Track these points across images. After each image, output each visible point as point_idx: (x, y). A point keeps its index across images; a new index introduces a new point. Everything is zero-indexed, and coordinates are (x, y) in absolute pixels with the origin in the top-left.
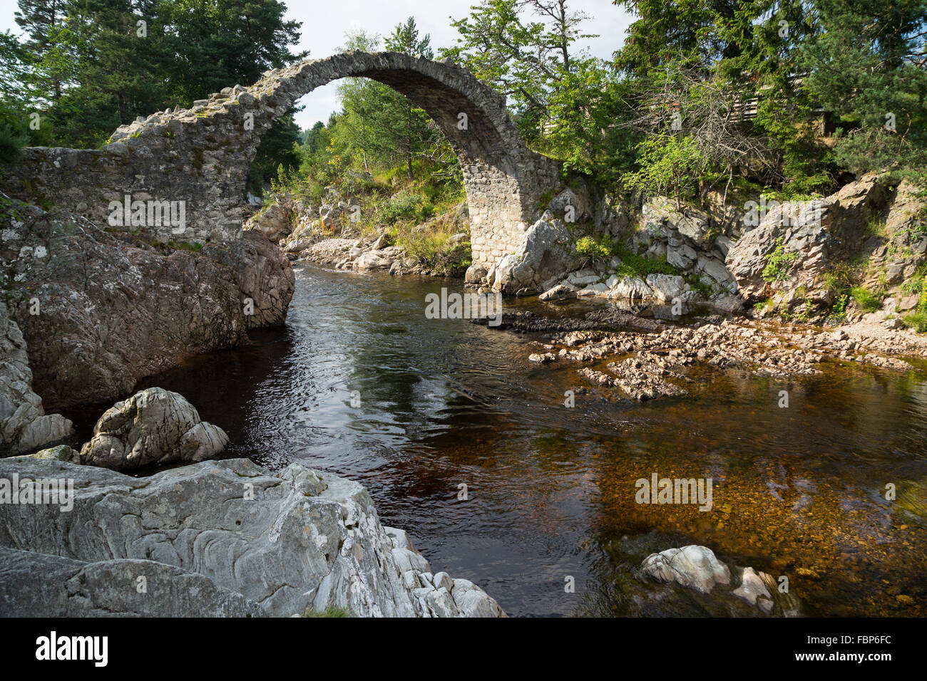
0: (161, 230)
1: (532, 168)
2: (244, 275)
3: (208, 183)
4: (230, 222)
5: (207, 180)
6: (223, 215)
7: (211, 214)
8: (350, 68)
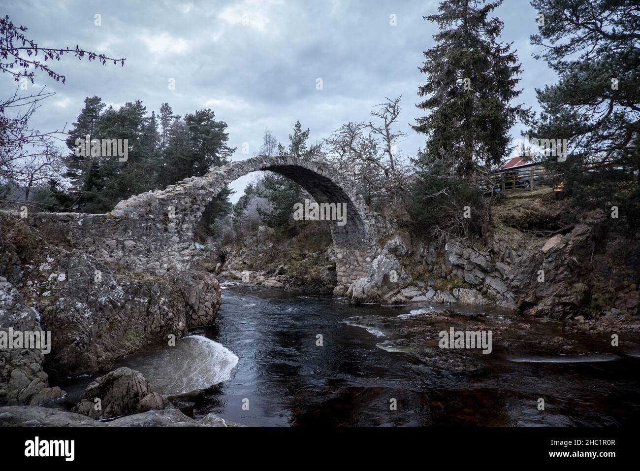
0: (139, 264)
1: (374, 223)
2: (189, 294)
4: (182, 259)
5: (170, 233)
6: (178, 254)
7: (171, 253)
8: (261, 165)
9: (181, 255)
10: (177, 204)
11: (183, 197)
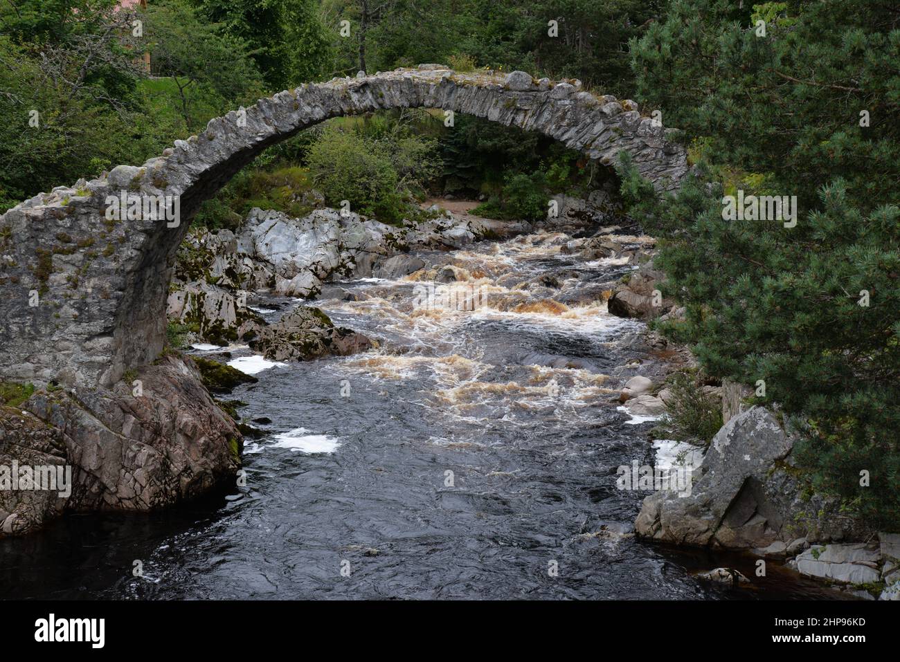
2: (82, 443)
3: (57, 301)
4: (89, 359)
5: (56, 297)
6: (78, 348)
7: (61, 345)
9: (84, 350)
10: (71, 228)
11: (84, 210)
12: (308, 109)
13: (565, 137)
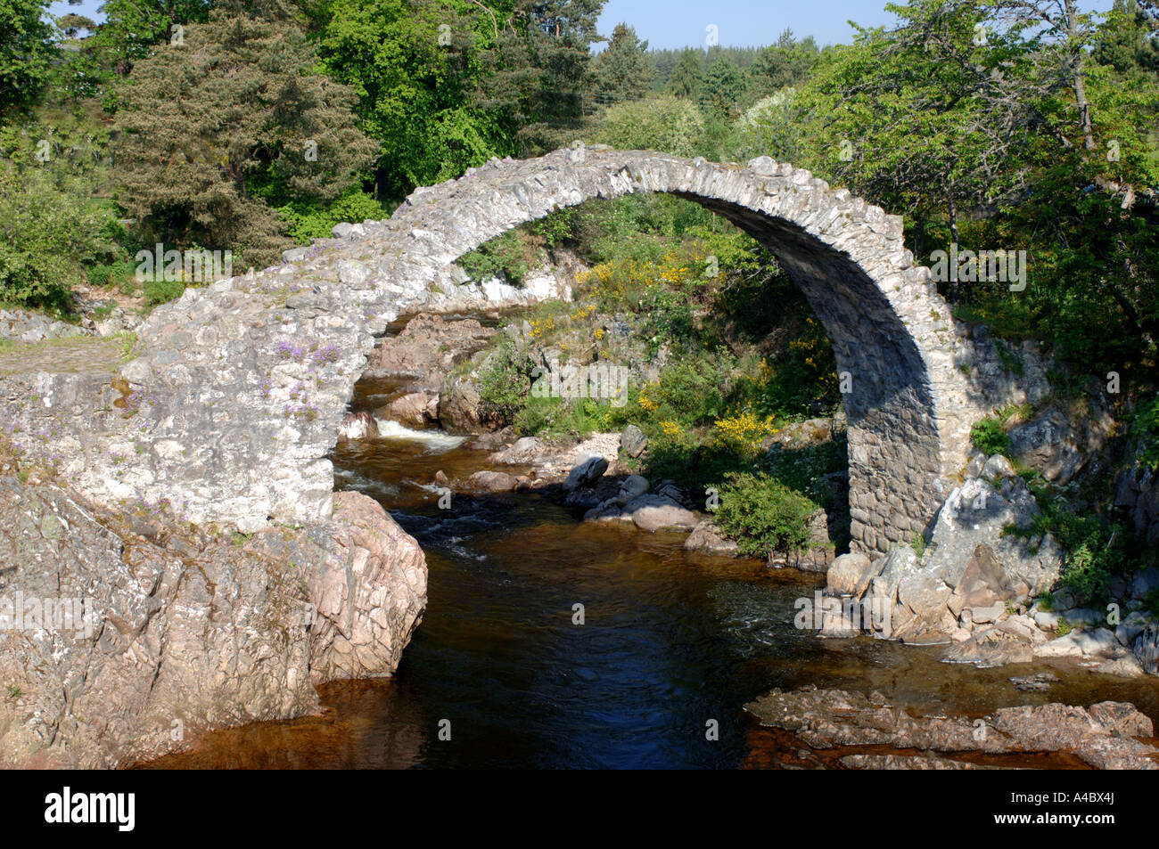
2: (323, 584)
3: (277, 421)
4: (310, 487)
6: (298, 475)
7: (278, 473)
9: (304, 476)
10: (295, 335)
12: (565, 193)
13: (807, 222)
